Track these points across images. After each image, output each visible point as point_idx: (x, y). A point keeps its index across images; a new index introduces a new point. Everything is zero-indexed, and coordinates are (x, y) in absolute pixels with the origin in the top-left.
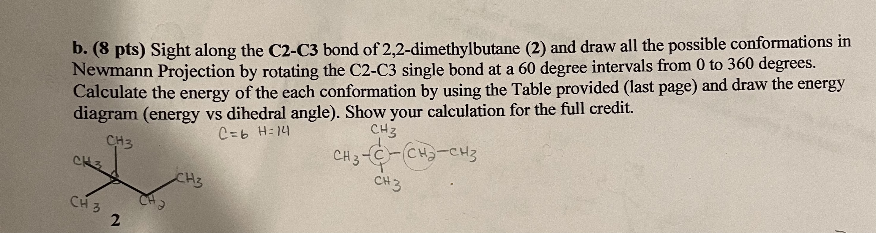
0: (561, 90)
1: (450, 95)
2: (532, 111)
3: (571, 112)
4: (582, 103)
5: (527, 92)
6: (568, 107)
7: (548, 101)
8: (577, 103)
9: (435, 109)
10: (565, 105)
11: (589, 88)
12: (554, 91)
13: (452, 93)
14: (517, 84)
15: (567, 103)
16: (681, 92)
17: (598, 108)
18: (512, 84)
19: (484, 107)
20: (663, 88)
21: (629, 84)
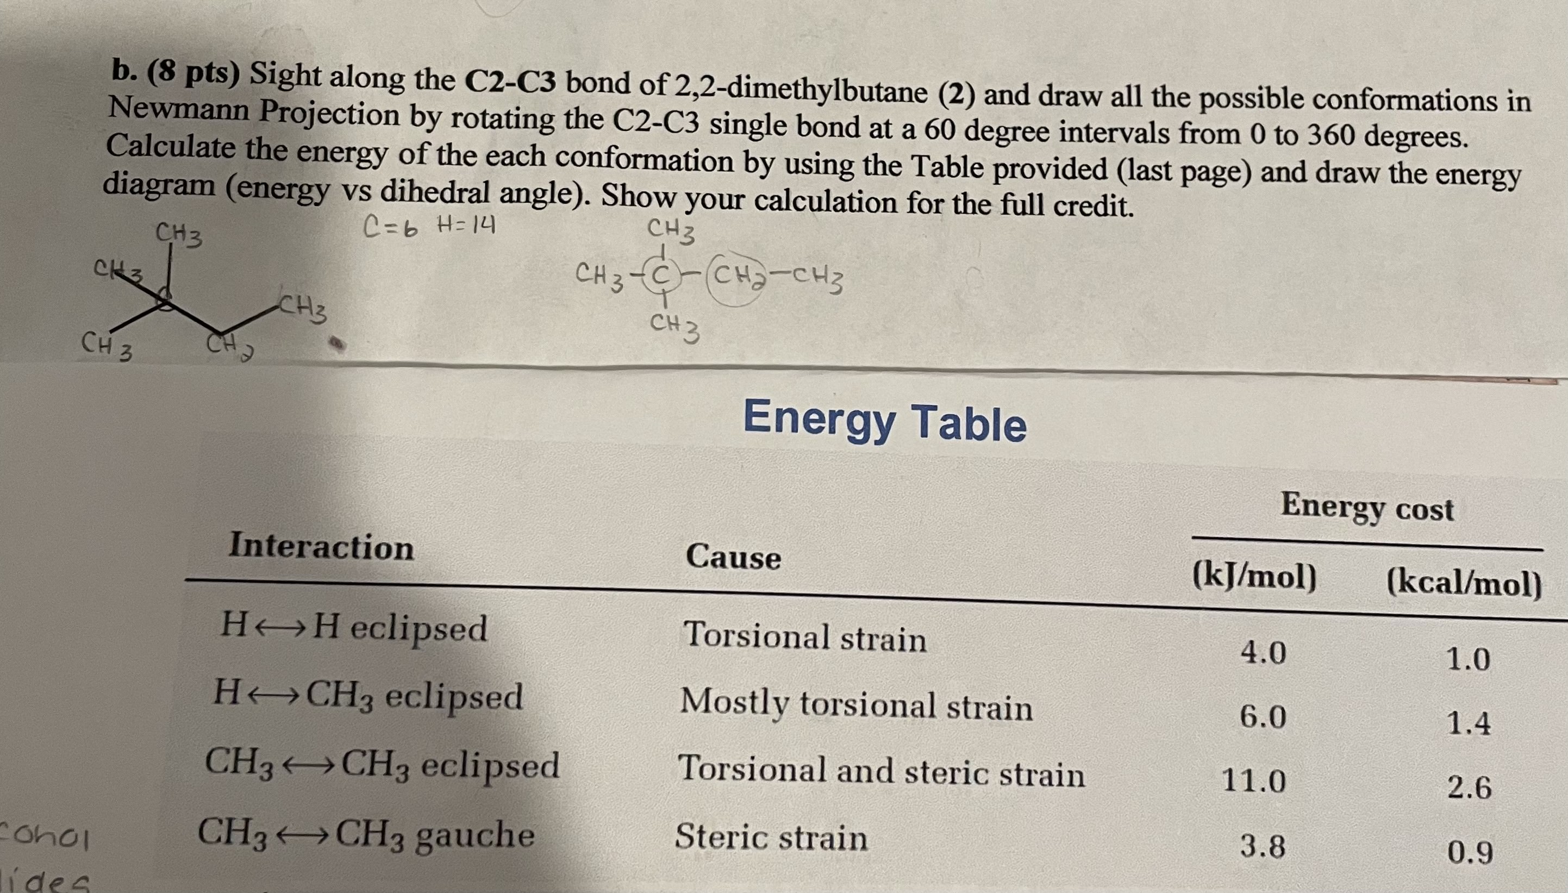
0: (1002, 171)
1: (797, 171)
2: (947, 207)
3: (1019, 210)
4: (1040, 195)
5: (939, 171)
6: (1015, 202)
7: (977, 189)
8: (1031, 195)
9: (769, 196)
10: (1009, 197)
11: (1052, 169)
12: (989, 172)
13: (801, 167)
14: (920, 157)
15: (1012, 195)
16: (1222, 183)
17: (1069, 205)
18: (913, 157)
19: (859, 196)
20: (1189, 174)
21: (1126, 165)
